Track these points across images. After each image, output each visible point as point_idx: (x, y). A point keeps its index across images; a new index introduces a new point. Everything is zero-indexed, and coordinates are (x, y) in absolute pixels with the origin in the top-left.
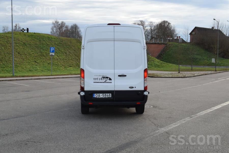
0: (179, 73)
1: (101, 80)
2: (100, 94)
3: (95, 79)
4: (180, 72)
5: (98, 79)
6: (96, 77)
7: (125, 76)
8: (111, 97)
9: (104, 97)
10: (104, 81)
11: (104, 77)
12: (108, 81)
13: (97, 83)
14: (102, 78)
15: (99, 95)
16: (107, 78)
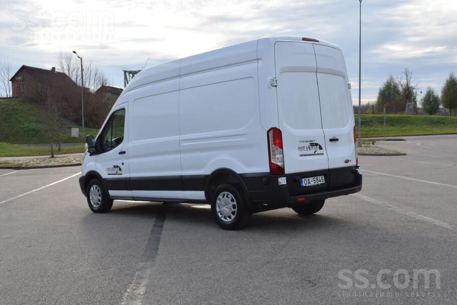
0: (53, 157)
1: (308, 149)
2: (311, 179)
3: (300, 148)
4: (55, 156)
5: (305, 148)
6: (302, 145)
7: (337, 140)
8: (324, 182)
9: (316, 183)
10: (312, 152)
11: (312, 145)
12: (319, 151)
13: (304, 157)
14: (310, 147)
15: (309, 180)
16: (316, 145)
